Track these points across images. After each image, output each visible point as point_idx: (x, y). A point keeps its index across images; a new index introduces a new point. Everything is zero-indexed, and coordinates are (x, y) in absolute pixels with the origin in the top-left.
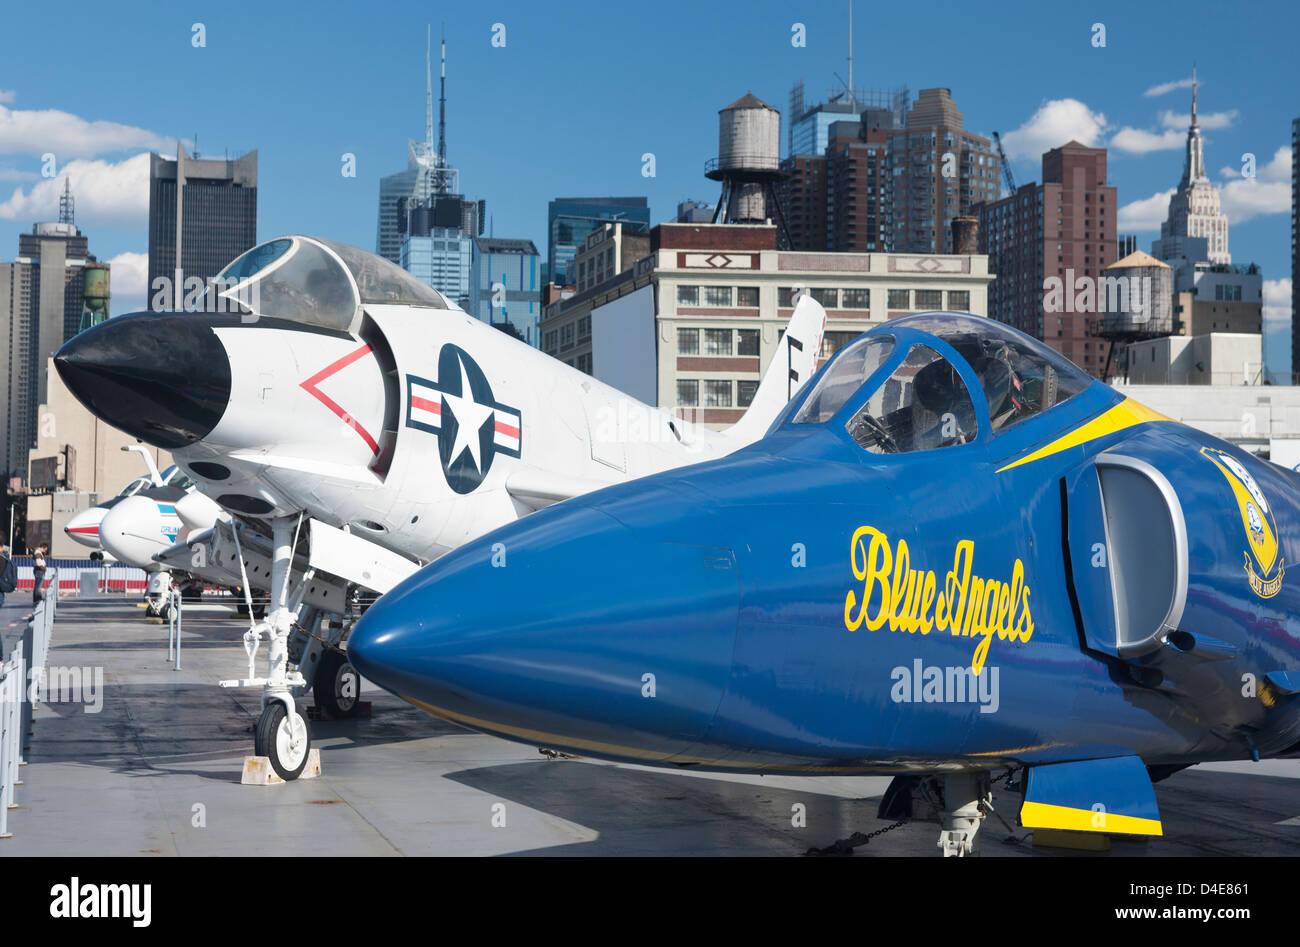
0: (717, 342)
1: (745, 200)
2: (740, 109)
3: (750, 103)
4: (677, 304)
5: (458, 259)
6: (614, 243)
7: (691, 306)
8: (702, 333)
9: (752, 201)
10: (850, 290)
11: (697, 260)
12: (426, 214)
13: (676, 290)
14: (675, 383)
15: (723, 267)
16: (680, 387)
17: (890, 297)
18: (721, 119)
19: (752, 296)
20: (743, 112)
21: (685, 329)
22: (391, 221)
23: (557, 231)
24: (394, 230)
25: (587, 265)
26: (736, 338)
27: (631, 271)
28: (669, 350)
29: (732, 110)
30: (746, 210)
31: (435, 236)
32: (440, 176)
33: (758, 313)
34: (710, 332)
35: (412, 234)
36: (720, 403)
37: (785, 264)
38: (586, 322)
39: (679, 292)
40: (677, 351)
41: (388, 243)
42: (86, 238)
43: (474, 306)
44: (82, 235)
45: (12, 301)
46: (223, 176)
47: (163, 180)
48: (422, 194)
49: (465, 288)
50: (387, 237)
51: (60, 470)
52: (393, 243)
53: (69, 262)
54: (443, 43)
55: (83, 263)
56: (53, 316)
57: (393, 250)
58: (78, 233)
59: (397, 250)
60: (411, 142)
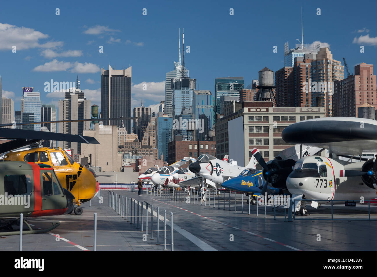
0: (258, 129)
1: (265, 93)
2: (263, 71)
3: (266, 69)
4: (249, 121)
5: (189, 96)
6: (233, 105)
7: (252, 121)
8: (255, 127)
9: (267, 94)
10: (291, 116)
11: (253, 110)
12: (179, 83)
13: (248, 117)
14: (248, 140)
15: (259, 111)
16: (249, 140)
17: (300, 118)
18: (259, 74)
19: (267, 118)
20: (264, 72)
21: (251, 126)
22: (169, 85)
23: (217, 87)
24: (170, 88)
25: (226, 110)
26: (263, 128)
27: (237, 112)
28: (247, 132)
29: (262, 71)
30: (265, 96)
31: (182, 90)
32: (183, 73)
33: (268, 122)
34: (257, 127)
35: (175, 89)
36: (259, 144)
37: (275, 110)
38: (227, 124)
40: (249, 132)
41: (168, 92)
42: (84, 93)
43: (194, 110)
44: (82, 92)
45: (63, 111)
46: (122, 74)
47: (105, 76)
48: (178, 77)
49: (191, 104)
50: (168, 90)
51: (89, 161)
52: (170, 92)
53: (79, 100)
54: (183, 33)
55: (83, 100)
56: (75, 115)
57: (170, 93)
58: (81, 91)
59: (171, 93)
60: (175, 62)
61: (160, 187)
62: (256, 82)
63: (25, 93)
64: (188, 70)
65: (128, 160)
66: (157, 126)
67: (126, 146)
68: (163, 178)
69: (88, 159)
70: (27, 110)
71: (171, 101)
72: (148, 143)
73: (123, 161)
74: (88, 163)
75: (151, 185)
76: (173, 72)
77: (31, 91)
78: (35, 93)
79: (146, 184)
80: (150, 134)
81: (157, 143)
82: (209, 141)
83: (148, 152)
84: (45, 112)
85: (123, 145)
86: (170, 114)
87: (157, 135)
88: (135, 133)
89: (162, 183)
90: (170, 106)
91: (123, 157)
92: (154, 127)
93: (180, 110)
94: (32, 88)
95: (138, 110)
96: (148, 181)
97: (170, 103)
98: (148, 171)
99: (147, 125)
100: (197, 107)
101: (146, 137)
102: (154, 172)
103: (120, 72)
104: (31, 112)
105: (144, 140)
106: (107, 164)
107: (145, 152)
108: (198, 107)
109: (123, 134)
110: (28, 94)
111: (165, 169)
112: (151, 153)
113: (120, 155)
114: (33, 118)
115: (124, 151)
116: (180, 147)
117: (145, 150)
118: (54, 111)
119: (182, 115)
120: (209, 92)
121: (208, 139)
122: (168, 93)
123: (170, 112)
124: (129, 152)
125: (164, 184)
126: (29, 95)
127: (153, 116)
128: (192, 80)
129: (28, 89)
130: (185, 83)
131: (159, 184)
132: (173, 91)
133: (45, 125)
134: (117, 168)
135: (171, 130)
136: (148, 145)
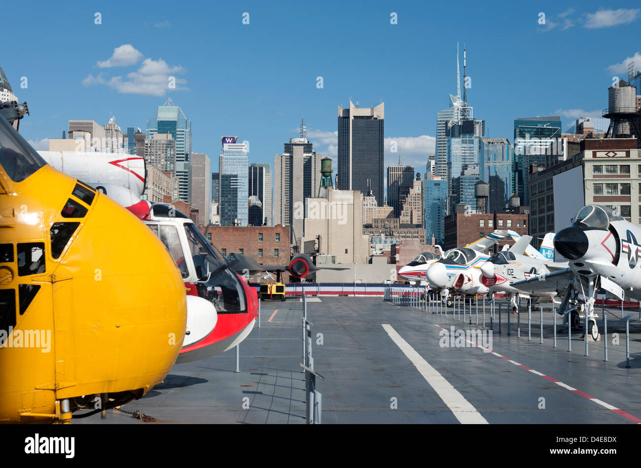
0: (611, 189)
1: (621, 126)
3: (622, 84)
4: (593, 173)
5: (473, 147)
7: (599, 174)
8: (604, 186)
9: (624, 126)
11: (601, 154)
12: (458, 128)
15: (613, 157)
18: (609, 92)
19: (626, 169)
21: (597, 184)
22: (442, 131)
23: (518, 133)
24: (444, 135)
26: (620, 187)
27: (572, 159)
28: (590, 193)
29: (614, 88)
30: (621, 131)
31: (462, 138)
32: (464, 111)
33: (629, 176)
34: (608, 185)
35: (452, 137)
38: (550, 181)
39: (594, 168)
40: (593, 193)
41: (441, 141)
42: (312, 144)
43: (481, 168)
44: (310, 143)
45: (282, 172)
46: (369, 115)
47: (344, 118)
48: (456, 119)
49: (476, 160)
50: (441, 138)
51: (317, 246)
52: (444, 141)
53: (305, 155)
54: (465, 50)
55: (310, 155)
56: (298, 178)
57: (443, 144)
58: (308, 142)
59: (445, 144)
60: (451, 95)
61: (445, 292)
62: (583, 123)
63: (224, 144)
64: (472, 108)
65: (379, 246)
66: (424, 194)
67: (376, 224)
68: (452, 274)
69: (315, 244)
70: (227, 170)
71: (445, 155)
72: (409, 221)
73: (372, 247)
74: (316, 249)
75: (424, 287)
76: (449, 111)
77: (234, 142)
78: (239, 144)
79: (413, 286)
80: (413, 207)
81: (424, 221)
82: (513, 213)
83: (411, 235)
84: (255, 174)
85: (371, 223)
86: (444, 175)
87: (424, 208)
88: (389, 204)
89: (449, 285)
90: (443, 164)
91: (371, 241)
92: (419, 196)
93: (460, 170)
94: (236, 137)
95: (394, 169)
96: (419, 279)
97: (444, 158)
98: (417, 258)
99: (408, 192)
100: (486, 165)
101: (407, 212)
102: (429, 262)
103: (366, 112)
104: (233, 174)
105: (404, 216)
106: (346, 251)
107: (405, 233)
108: (488, 164)
109: (371, 207)
110: (229, 146)
111: (456, 253)
112: (415, 235)
113: (366, 237)
114: (237, 183)
115: (373, 233)
116: (465, 223)
117: (406, 230)
118: (269, 173)
119: (462, 177)
120: (505, 140)
121: (511, 210)
122: (441, 144)
123: (444, 172)
124: (380, 234)
125: (454, 285)
126: (231, 147)
127: (417, 180)
128: (478, 122)
129: (229, 139)
130: (467, 128)
131: (445, 286)
132: (448, 141)
133: (255, 194)
134: (362, 259)
135: (445, 200)
136: (409, 223)
